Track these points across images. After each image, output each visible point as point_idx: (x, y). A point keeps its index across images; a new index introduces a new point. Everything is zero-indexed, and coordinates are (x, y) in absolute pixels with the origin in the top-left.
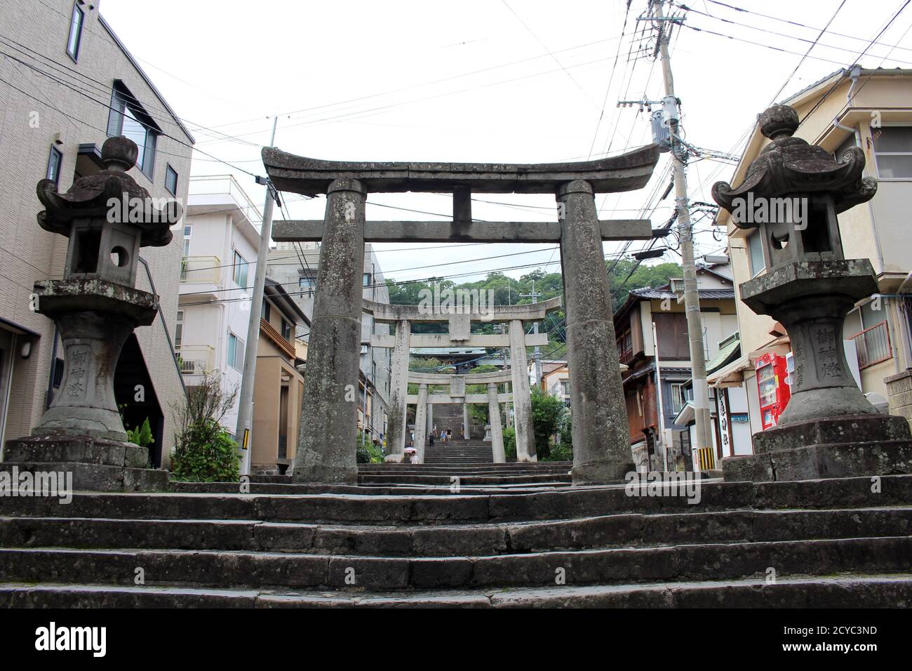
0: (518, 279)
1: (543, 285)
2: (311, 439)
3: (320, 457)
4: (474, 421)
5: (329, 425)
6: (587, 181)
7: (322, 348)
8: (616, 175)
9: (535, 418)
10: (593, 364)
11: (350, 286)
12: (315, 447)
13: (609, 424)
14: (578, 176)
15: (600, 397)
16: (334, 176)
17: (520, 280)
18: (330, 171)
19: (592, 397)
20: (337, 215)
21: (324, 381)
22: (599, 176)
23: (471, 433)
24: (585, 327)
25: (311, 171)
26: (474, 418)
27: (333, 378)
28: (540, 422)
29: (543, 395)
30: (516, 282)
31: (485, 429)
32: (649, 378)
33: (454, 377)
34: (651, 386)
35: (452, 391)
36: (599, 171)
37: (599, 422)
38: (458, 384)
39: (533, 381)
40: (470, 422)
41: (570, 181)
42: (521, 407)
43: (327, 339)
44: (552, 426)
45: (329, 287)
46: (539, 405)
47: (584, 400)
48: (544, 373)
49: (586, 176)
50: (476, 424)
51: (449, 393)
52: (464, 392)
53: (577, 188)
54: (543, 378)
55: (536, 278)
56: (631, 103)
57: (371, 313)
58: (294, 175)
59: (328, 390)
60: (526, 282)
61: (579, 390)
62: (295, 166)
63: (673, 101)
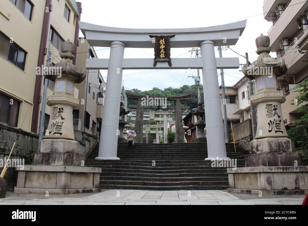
0: (163, 90)
1: (172, 92)
2: (136, 140)
3: (138, 142)
4: (149, 138)
5: (139, 138)
6: (180, 100)
7: (138, 126)
8: (184, 99)
9: (169, 137)
10: (179, 129)
11: (142, 116)
12: (137, 141)
13: (181, 138)
14: (178, 99)
15: (180, 134)
16: (139, 98)
17: (164, 90)
18: (138, 97)
19: (179, 134)
20: (140, 104)
21: (138, 131)
22: (181, 99)
23: (148, 142)
24: (178, 124)
25: (135, 97)
26: (149, 137)
27: (139, 130)
28: (170, 138)
29: (171, 132)
30: (163, 91)
31: (153, 140)
32: (195, 129)
33: (147, 126)
34: (195, 131)
35: (146, 130)
36: (182, 98)
37: (180, 138)
38: (148, 128)
39: (168, 127)
40: (148, 138)
41: (177, 100)
42: (166, 135)
43: (138, 124)
44: (173, 140)
45: (139, 116)
46: (170, 134)
47: (177, 135)
48: (171, 124)
49: (179, 99)
50: (150, 139)
51: (145, 130)
52: (149, 130)
53: (178, 101)
54: (171, 127)
55: (169, 90)
56: (191, 77)
57: (131, 112)
58: (133, 97)
59: (139, 132)
60: (166, 91)
61: (177, 133)
62: (133, 96)
63: (198, 77)
